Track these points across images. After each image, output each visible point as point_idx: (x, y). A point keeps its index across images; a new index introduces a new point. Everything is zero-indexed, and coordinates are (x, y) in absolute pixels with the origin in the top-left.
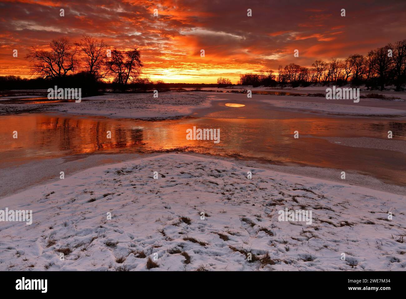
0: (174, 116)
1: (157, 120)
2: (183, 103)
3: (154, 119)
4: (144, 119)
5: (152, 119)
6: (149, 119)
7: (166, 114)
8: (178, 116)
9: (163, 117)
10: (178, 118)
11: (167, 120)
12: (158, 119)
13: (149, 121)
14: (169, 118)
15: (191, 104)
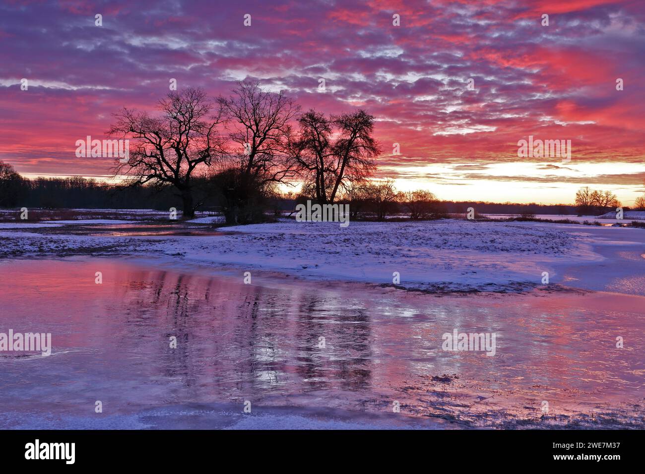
0: (504, 280)
1: (452, 291)
2: (507, 246)
3: (442, 289)
4: (407, 286)
5: (433, 286)
6: (423, 288)
7: (474, 276)
8: (520, 284)
9: (467, 283)
10: (521, 290)
11: (484, 294)
12: (452, 287)
13: (426, 292)
14: (490, 288)
15: (537, 252)
